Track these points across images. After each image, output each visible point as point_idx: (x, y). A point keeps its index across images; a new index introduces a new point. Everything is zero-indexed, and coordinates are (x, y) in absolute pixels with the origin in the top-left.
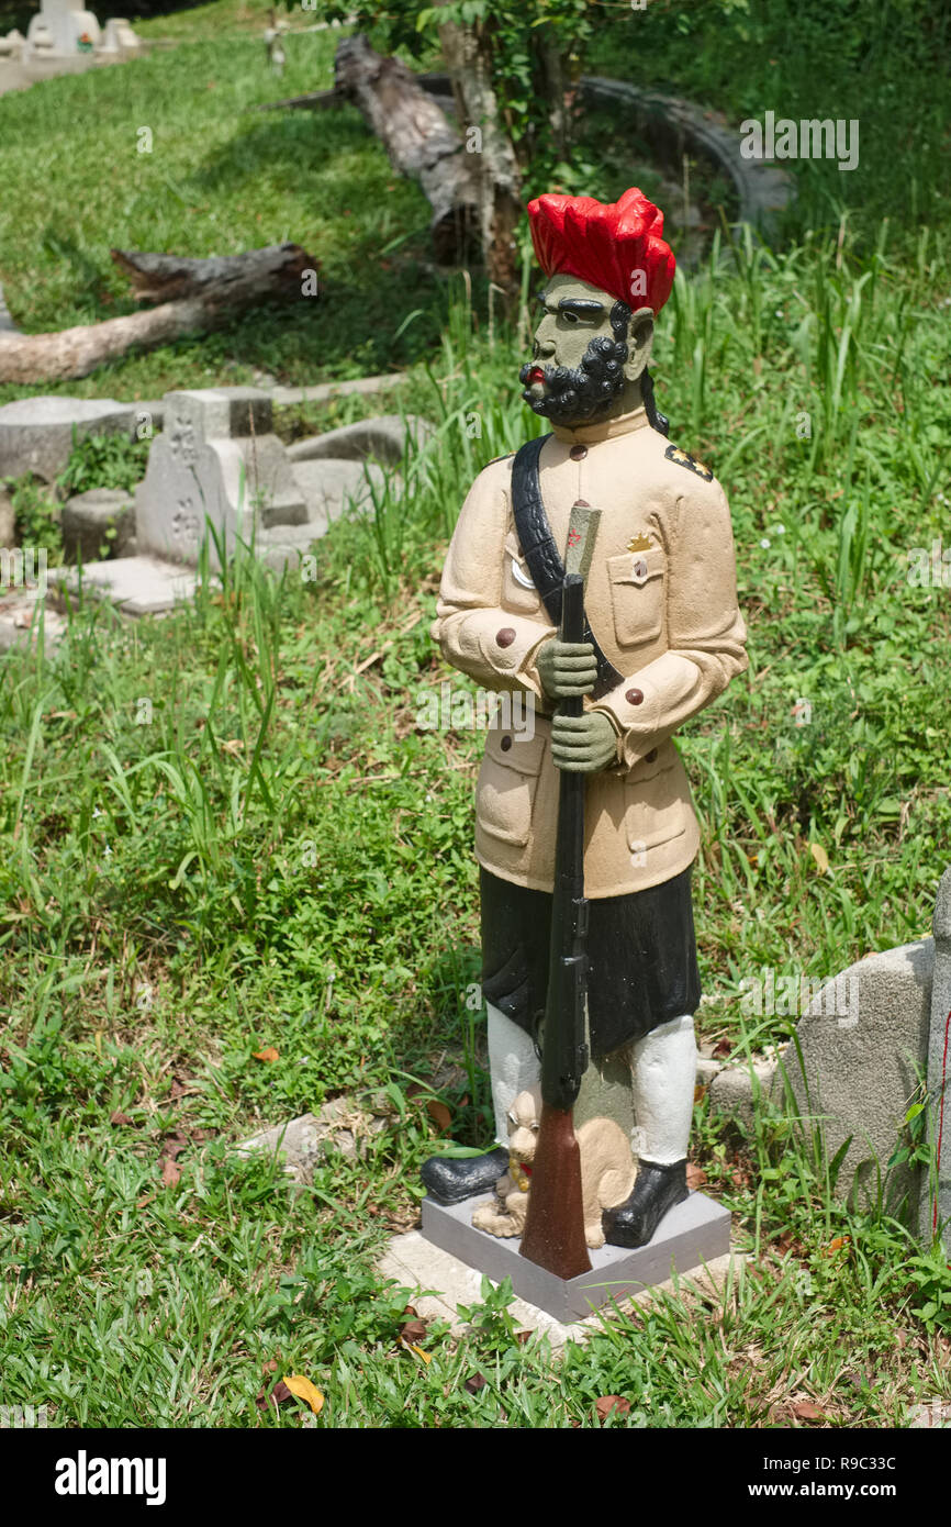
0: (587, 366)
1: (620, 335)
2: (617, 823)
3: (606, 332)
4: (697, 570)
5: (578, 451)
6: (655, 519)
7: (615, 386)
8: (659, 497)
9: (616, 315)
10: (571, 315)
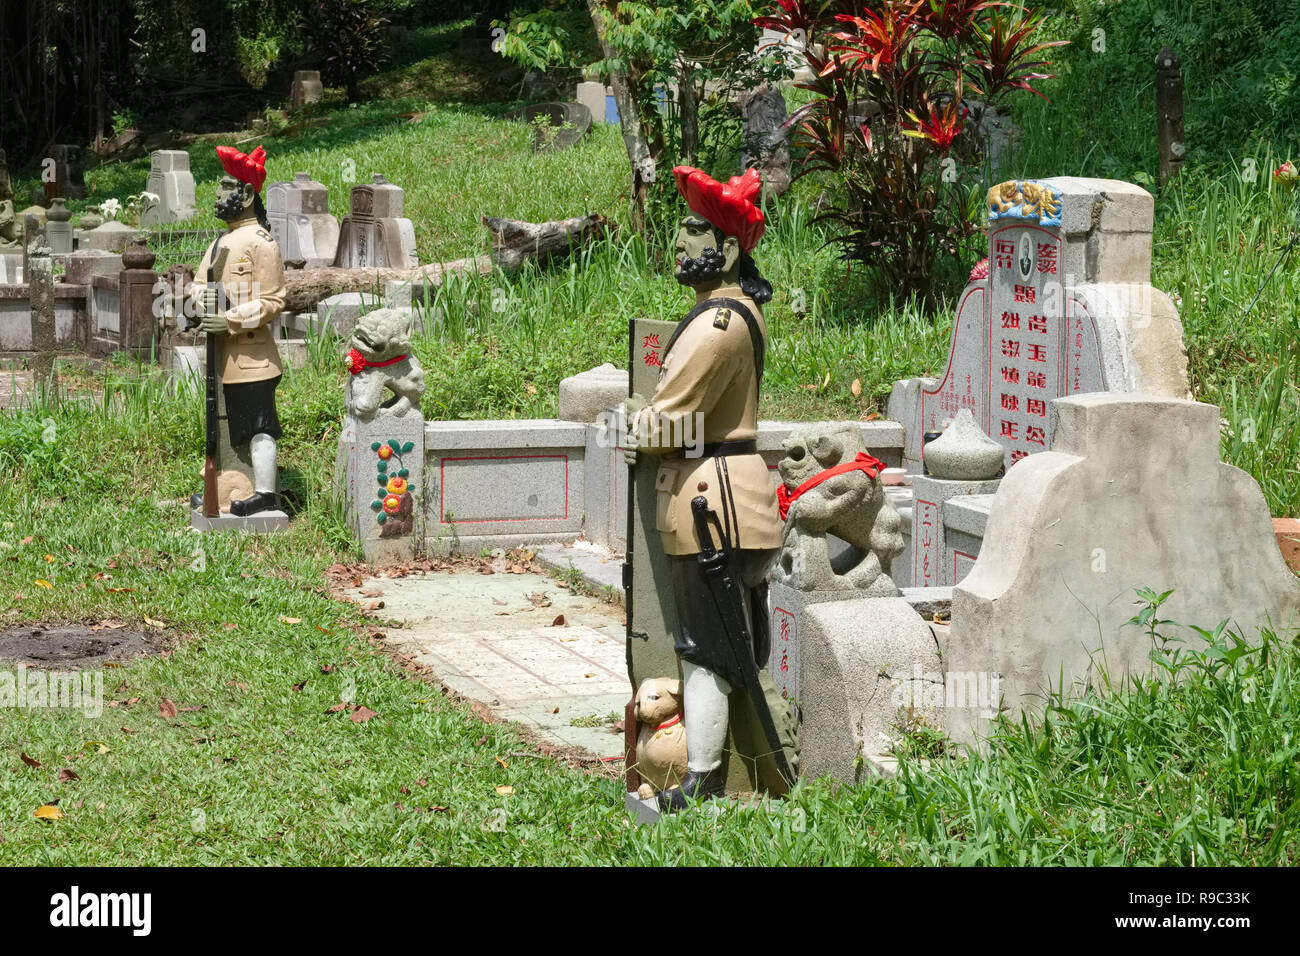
0: (228, 201)
1: (241, 192)
2: (235, 360)
3: (235, 191)
4: (263, 271)
5: (231, 230)
6: (248, 253)
7: (238, 208)
8: (250, 246)
9: (238, 185)
10: (226, 185)
